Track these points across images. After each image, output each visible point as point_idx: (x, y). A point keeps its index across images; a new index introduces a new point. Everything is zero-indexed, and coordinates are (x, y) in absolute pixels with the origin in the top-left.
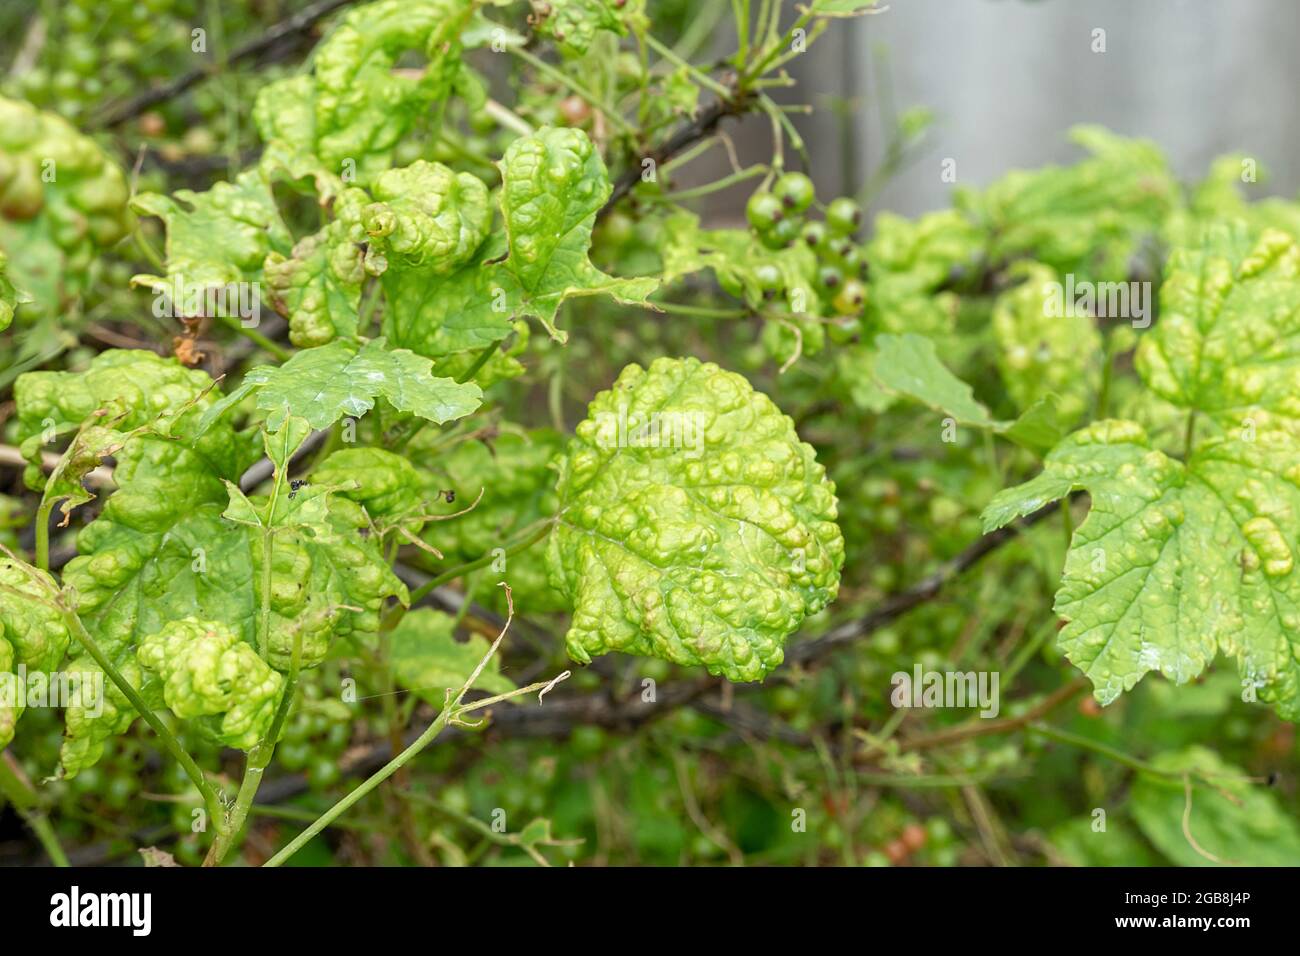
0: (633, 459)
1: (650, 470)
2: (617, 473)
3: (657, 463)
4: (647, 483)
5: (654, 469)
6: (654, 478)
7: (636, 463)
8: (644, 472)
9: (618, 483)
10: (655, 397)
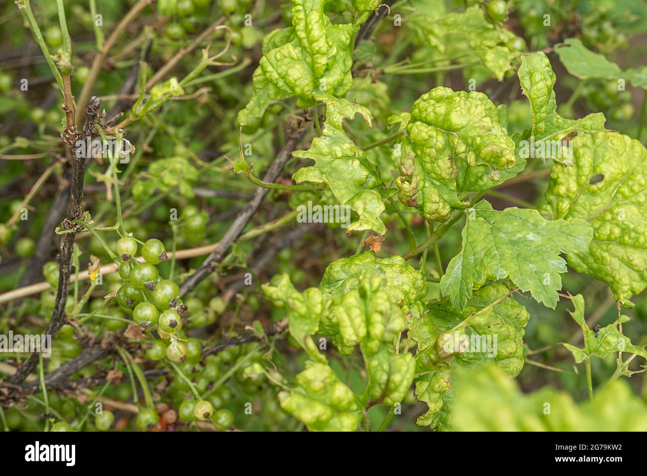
0: (589, 196)
1: (601, 198)
2: (583, 205)
3: (603, 194)
4: (602, 205)
5: (603, 197)
6: (604, 201)
7: (592, 197)
8: (599, 200)
9: (585, 210)
10: (589, 162)
